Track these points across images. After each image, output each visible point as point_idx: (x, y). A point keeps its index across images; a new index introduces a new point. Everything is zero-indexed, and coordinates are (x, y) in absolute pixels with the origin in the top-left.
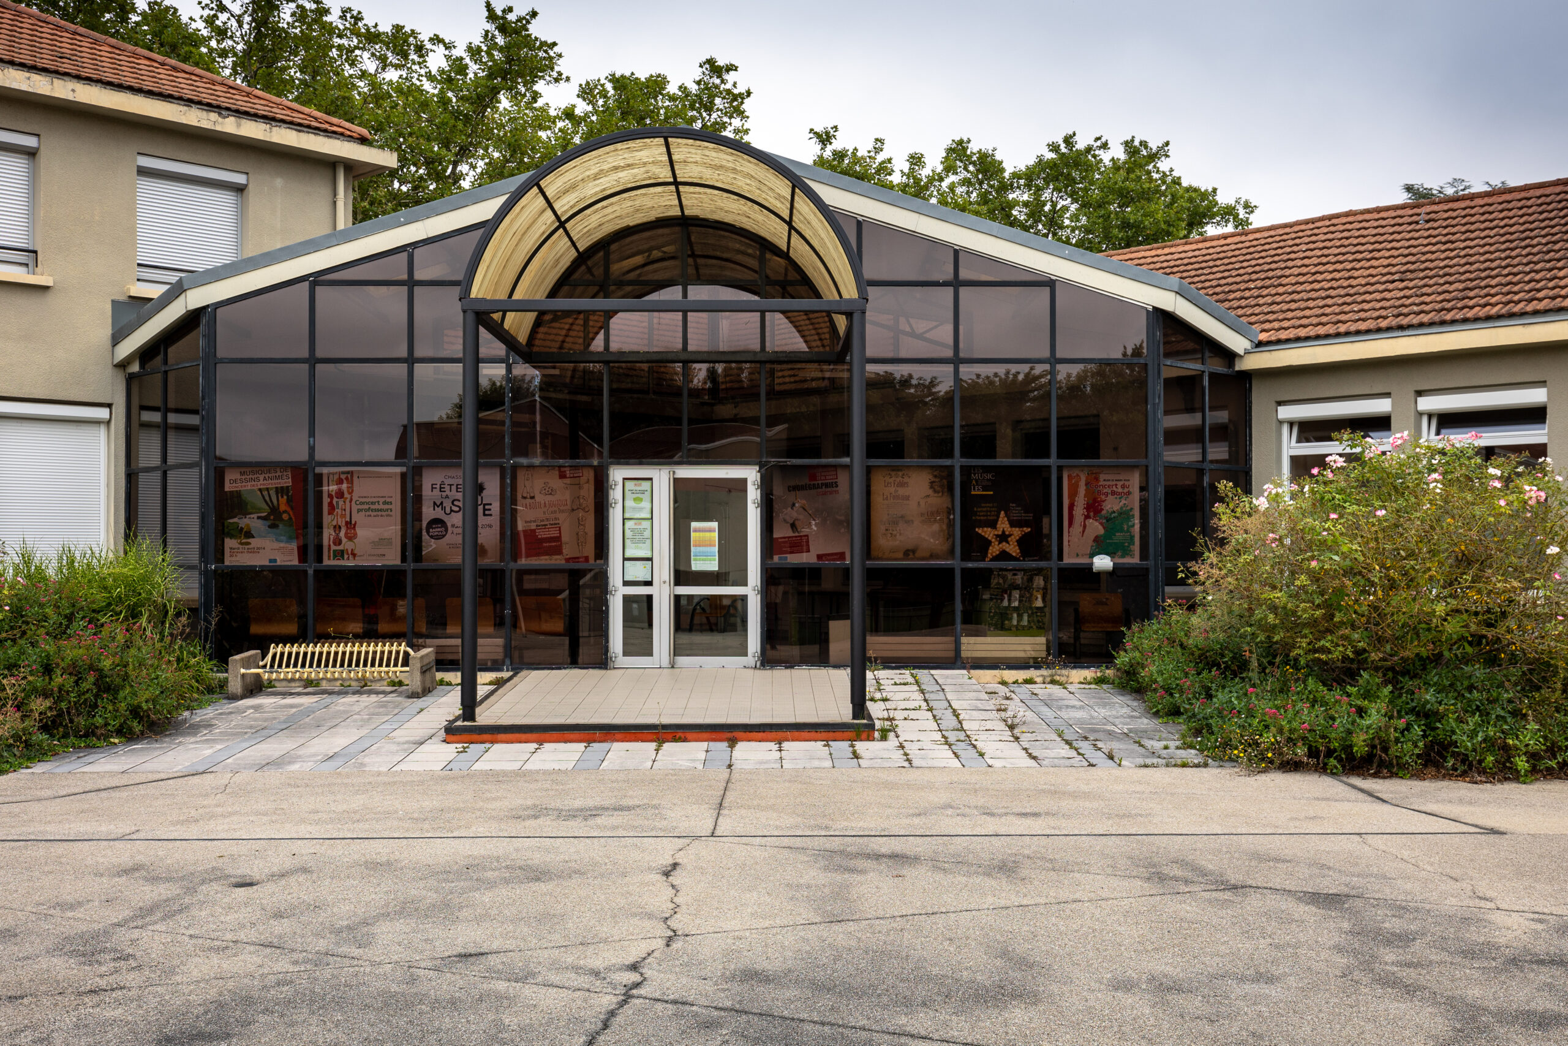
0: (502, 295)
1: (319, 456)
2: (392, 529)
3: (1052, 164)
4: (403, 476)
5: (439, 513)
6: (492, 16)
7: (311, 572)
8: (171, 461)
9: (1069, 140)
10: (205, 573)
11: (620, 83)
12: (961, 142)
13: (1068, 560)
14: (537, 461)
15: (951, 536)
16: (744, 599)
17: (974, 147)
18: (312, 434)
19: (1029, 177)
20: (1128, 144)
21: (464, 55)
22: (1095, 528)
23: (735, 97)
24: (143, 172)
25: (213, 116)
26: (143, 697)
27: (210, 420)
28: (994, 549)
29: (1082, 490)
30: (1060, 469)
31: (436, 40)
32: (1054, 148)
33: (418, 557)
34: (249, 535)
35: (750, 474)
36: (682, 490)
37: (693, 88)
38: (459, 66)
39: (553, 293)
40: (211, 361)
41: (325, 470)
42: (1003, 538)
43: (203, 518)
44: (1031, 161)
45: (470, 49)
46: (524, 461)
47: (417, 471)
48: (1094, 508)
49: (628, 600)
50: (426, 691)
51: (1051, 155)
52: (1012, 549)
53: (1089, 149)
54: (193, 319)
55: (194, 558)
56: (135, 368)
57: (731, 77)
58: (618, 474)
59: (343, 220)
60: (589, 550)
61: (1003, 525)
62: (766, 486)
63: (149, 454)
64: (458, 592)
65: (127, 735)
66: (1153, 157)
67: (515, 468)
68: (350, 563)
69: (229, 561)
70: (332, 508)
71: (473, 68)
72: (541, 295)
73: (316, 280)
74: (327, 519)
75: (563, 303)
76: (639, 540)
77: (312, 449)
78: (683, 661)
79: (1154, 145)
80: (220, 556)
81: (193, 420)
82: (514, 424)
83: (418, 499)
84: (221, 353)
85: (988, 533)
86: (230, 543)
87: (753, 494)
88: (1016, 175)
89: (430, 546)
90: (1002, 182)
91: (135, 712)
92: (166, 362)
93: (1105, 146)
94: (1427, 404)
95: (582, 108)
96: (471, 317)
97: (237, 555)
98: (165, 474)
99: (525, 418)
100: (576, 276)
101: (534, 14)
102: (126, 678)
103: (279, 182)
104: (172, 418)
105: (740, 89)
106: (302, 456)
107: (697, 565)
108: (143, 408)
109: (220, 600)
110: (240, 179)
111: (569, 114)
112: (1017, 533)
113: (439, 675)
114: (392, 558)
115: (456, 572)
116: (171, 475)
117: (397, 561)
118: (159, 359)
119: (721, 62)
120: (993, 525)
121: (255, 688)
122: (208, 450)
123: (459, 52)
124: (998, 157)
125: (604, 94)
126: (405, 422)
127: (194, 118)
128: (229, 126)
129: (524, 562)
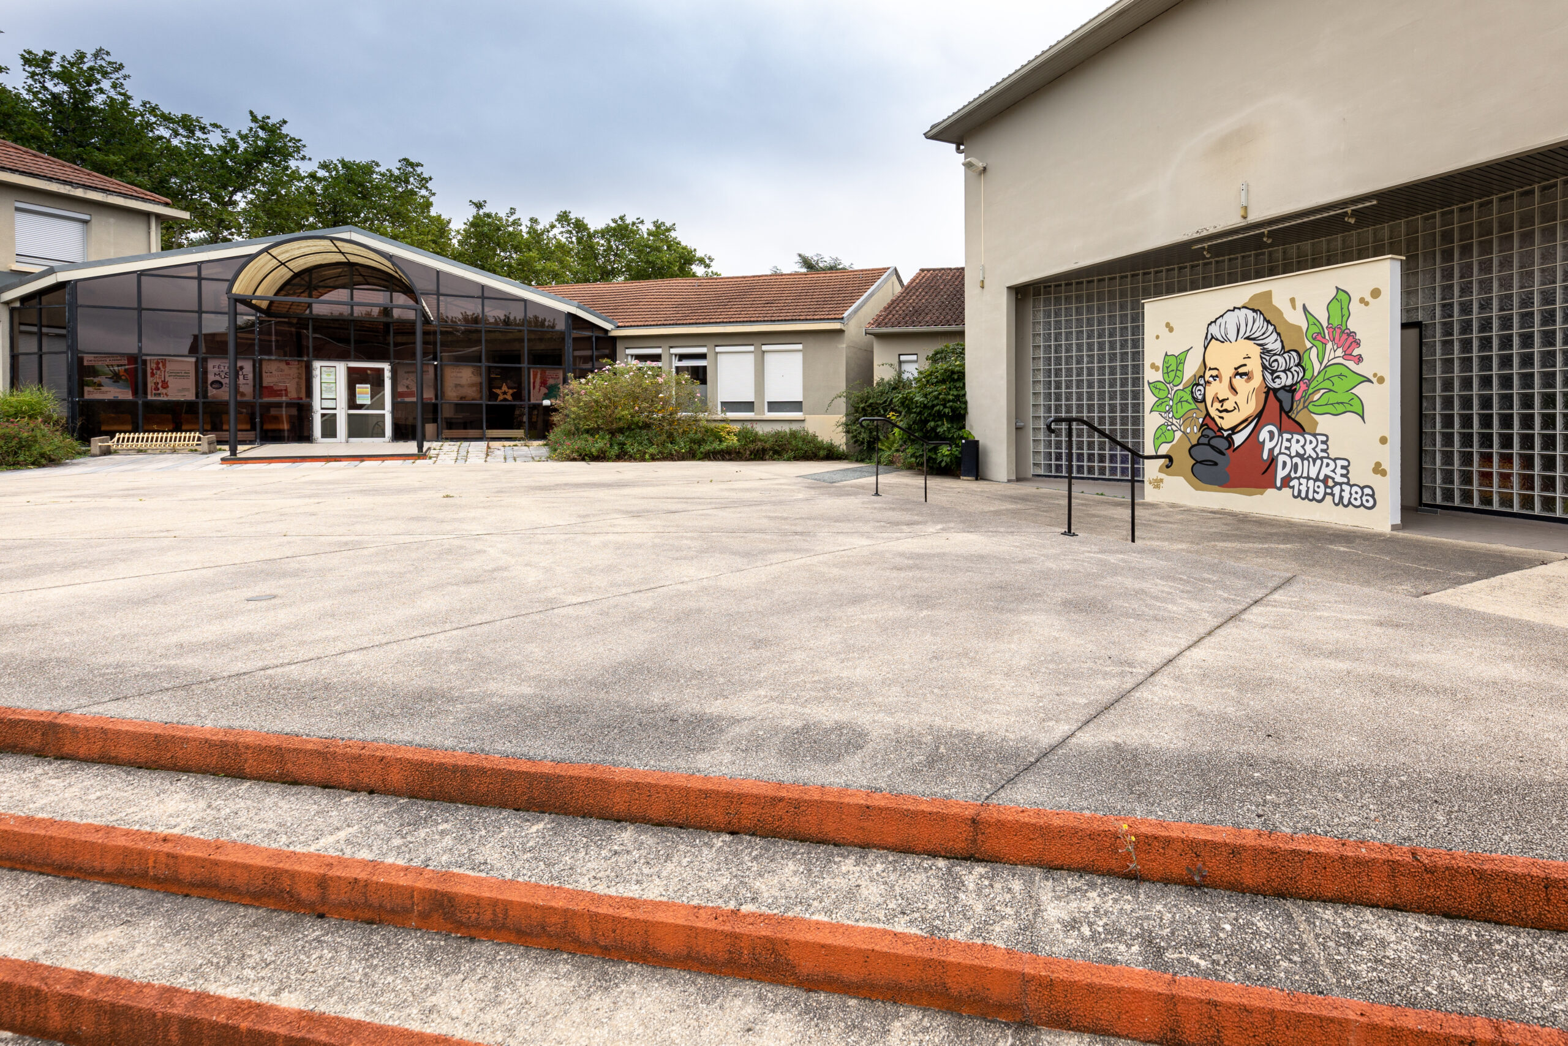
0: (249, 292)
1: (144, 351)
2: (190, 383)
3: (614, 229)
4: (196, 363)
5: (217, 378)
6: (254, 119)
7: (140, 402)
8: (44, 349)
9: (622, 218)
10: (73, 403)
11: (345, 164)
12: (565, 212)
13: (533, 401)
14: (273, 358)
15: (481, 392)
16: (384, 415)
17: (572, 216)
18: (140, 340)
19: (603, 233)
20: (655, 223)
21: (236, 137)
22: (544, 390)
23: (424, 179)
24: (18, 209)
25: (68, 188)
26: (47, 449)
27: (74, 333)
28: (501, 397)
29: (539, 376)
30: (529, 369)
31: (215, 126)
32: (614, 221)
33: (205, 396)
34: (100, 385)
35: (386, 367)
36: (351, 371)
37: (396, 172)
38: (233, 143)
39: (276, 294)
40: (74, 306)
41: (148, 358)
42: (505, 393)
43: (70, 378)
44: (603, 226)
45: (239, 133)
46: (266, 357)
47: (205, 360)
48: (544, 383)
49: (323, 415)
50: (211, 452)
51: (613, 225)
52: (509, 397)
53: (634, 224)
54: (61, 286)
55: (65, 395)
56: (17, 304)
57: (419, 170)
58: (317, 365)
59: (155, 246)
60: (303, 395)
61: (505, 388)
62: (394, 372)
63: (28, 345)
64: (227, 413)
65: (37, 464)
66: (668, 230)
67: (261, 361)
68: (165, 399)
69: (86, 397)
70: (153, 375)
71: (242, 146)
72: (271, 294)
73: (141, 274)
74: (150, 379)
75: (279, 298)
76: (329, 390)
77: (140, 349)
78: (352, 440)
79: (668, 224)
80: (81, 394)
81: (63, 332)
82: (260, 340)
83: (205, 372)
84: (80, 302)
85: (498, 391)
86: (86, 389)
87: (387, 374)
88: (596, 232)
89: (212, 392)
90: (589, 233)
91: (42, 455)
92: (40, 303)
93: (642, 222)
94: (673, 351)
95: (322, 173)
96: (232, 301)
97: (91, 394)
98: (41, 357)
99: (266, 338)
100: (294, 282)
101: (285, 122)
102: (36, 441)
103: (112, 220)
104: (45, 330)
105: (425, 175)
106: (135, 351)
107: (359, 402)
108: (21, 324)
109: (81, 414)
110: (87, 217)
111: (313, 176)
112: (511, 391)
113: (219, 447)
114: (190, 396)
115: (226, 404)
116: (45, 358)
117: (193, 398)
118: (37, 300)
119: (413, 160)
120: (500, 388)
121: (107, 452)
122: (73, 347)
123: (233, 135)
124: (585, 221)
125: (336, 168)
126: (196, 332)
127: (54, 187)
128: (79, 193)
129: (266, 400)
